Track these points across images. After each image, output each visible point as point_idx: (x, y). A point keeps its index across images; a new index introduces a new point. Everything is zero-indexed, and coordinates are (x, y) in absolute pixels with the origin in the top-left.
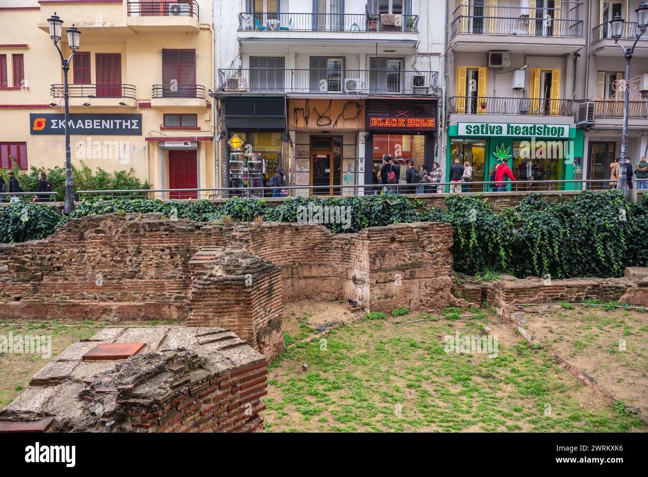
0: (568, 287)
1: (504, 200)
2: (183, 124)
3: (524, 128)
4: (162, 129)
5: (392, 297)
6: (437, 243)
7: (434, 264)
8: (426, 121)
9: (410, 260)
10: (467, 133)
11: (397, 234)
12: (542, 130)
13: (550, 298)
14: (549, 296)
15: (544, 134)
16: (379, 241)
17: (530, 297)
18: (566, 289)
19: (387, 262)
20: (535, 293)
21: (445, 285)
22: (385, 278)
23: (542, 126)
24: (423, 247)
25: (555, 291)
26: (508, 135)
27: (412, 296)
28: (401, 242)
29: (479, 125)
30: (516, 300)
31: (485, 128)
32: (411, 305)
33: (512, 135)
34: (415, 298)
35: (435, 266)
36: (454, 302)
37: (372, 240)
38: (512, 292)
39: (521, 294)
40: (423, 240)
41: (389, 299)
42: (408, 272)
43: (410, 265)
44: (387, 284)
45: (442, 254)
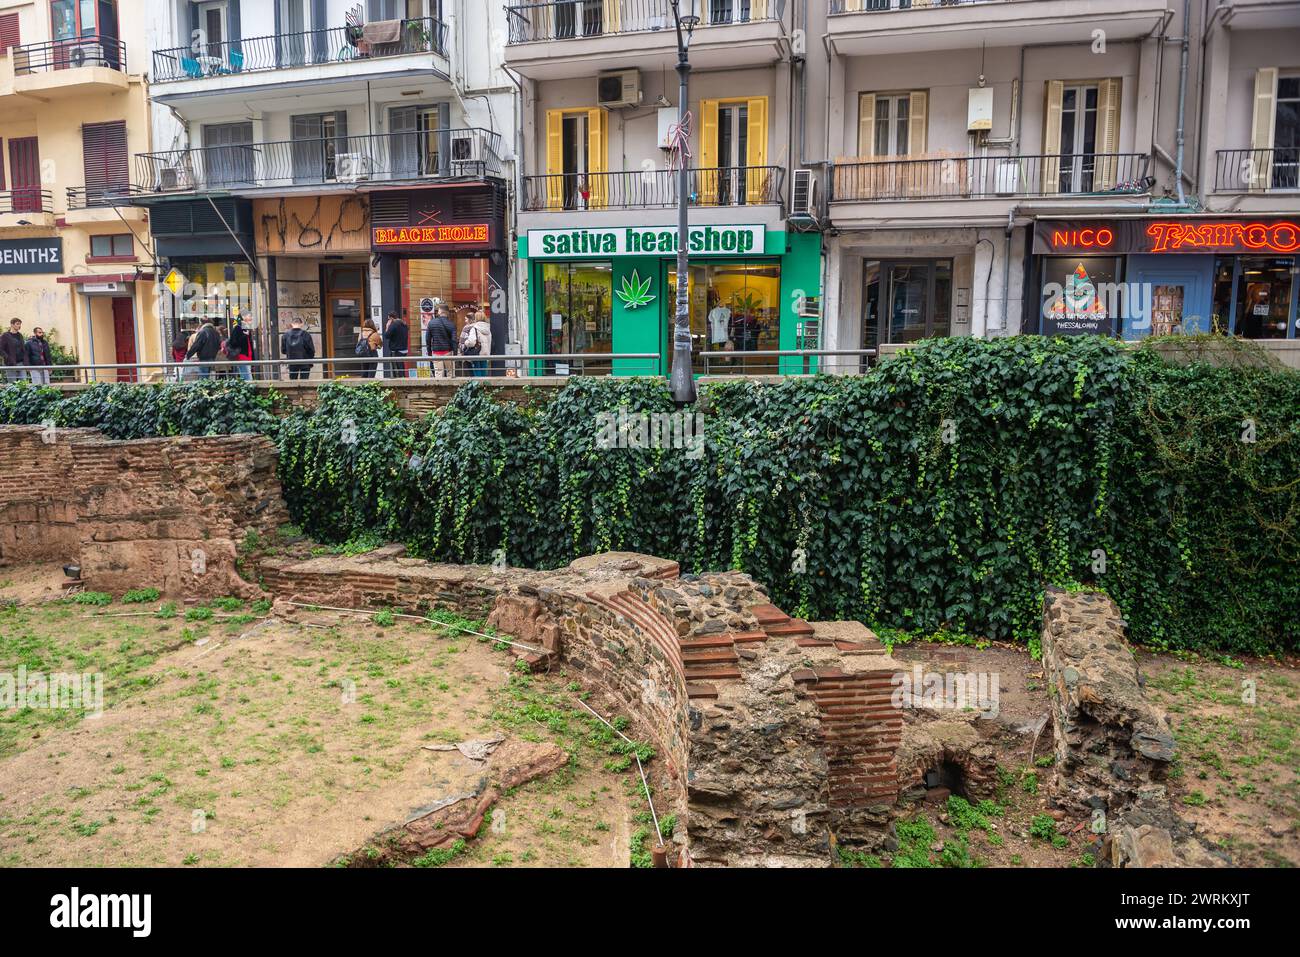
0: (401, 580)
1: (424, 395)
2: (118, 252)
3: (661, 236)
4: (88, 261)
5: (126, 568)
6: (206, 476)
7: (203, 513)
8: (472, 231)
9: (159, 503)
10: (546, 251)
11: (129, 456)
12: (703, 239)
13: (368, 599)
14: (366, 595)
15: (708, 249)
16: (95, 467)
17: (326, 593)
18: (399, 584)
19: (109, 505)
20: (336, 585)
21: (220, 555)
22: (108, 534)
23: (702, 230)
24: (182, 481)
25: (376, 585)
26: (629, 253)
27: (167, 570)
28: (140, 470)
29: (569, 233)
30: (298, 595)
31: (580, 239)
32: (167, 587)
33: (637, 253)
34: (172, 574)
35: (205, 519)
36: (237, 588)
37: (82, 464)
38: (291, 579)
39: (308, 585)
40: (182, 469)
41: (119, 572)
42: (154, 525)
43: (158, 511)
44: (114, 545)
45: (216, 496)
